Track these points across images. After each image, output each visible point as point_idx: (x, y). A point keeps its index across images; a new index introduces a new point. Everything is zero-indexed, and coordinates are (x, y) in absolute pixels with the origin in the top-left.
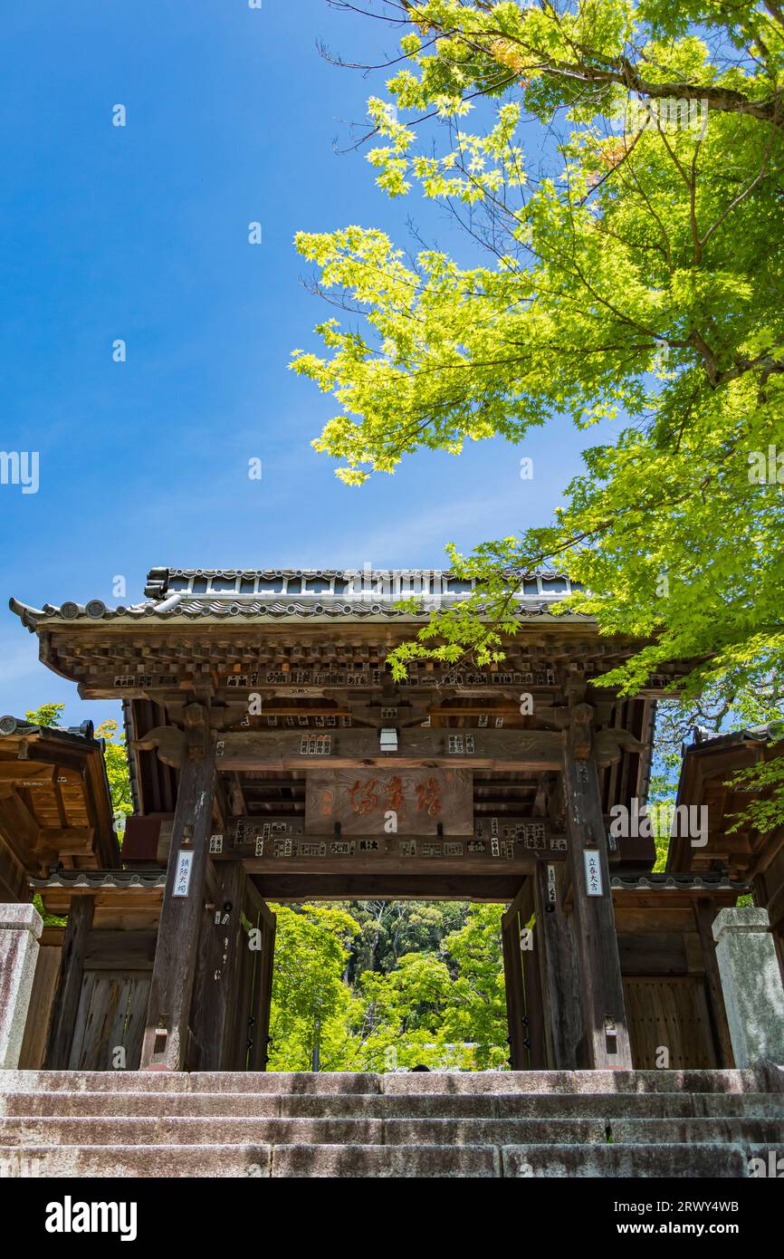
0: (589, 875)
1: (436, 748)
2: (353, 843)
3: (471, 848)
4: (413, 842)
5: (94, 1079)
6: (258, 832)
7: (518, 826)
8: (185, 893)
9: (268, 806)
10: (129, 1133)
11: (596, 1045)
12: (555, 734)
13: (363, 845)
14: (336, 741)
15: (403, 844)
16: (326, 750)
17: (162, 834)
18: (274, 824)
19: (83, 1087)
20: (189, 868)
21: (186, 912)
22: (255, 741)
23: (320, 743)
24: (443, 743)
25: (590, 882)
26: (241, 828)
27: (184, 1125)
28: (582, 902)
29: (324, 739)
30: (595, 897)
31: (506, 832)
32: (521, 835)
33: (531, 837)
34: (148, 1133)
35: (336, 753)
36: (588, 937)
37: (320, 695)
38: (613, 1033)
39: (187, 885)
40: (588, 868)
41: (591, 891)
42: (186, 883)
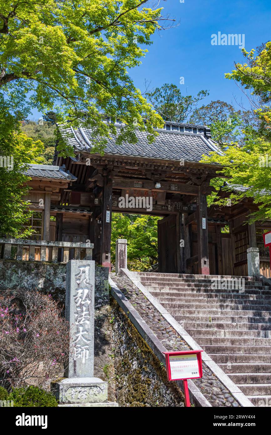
0: (203, 224)
1: (168, 188)
8: (109, 222)
11: (202, 262)
12: (197, 186)
14: (143, 184)
16: (141, 186)
20: (109, 215)
22: (123, 182)
23: (139, 184)
24: (170, 186)
25: (203, 226)
28: (201, 230)
29: (140, 183)
30: (204, 229)
35: (143, 187)
36: (202, 239)
38: (206, 260)
39: (109, 220)
40: (203, 222)
41: (203, 228)
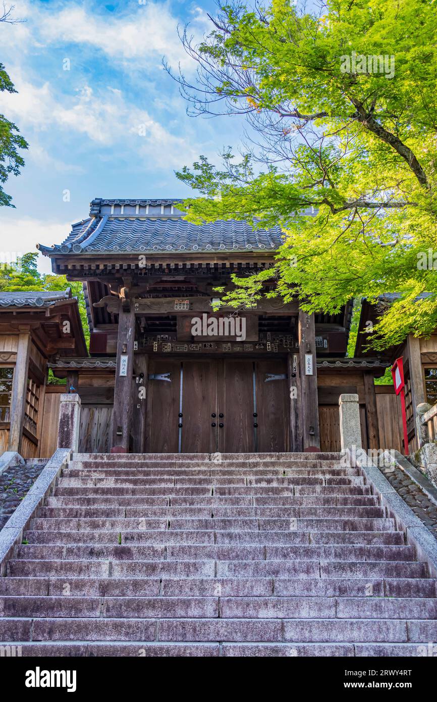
2: (200, 345)
3: (257, 347)
4: (229, 344)
5: (109, 456)
6: (154, 340)
7: (280, 336)
8: (125, 375)
9: (157, 322)
10: (127, 473)
13: (205, 346)
14: (192, 303)
15: (224, 345)
16: (187, 308)
17: (108, 341)
18: (162, 336)
19: (106, 459)
20: (126, 363)
21: (126, 383)
22: (153, 303)
23: (184, 304)
26: (146, 338)
27: (145, 471)
28: (303, 378)
29: (186, 301)
30: (309, 376)
31: (274, 339)
32: (281, 341)
33: (286, 341)
34: (133, 474)
35: (191, 309)
37: (183, 279)
39: (126, 371)
41: (307, 373)
42: (125, 370)
